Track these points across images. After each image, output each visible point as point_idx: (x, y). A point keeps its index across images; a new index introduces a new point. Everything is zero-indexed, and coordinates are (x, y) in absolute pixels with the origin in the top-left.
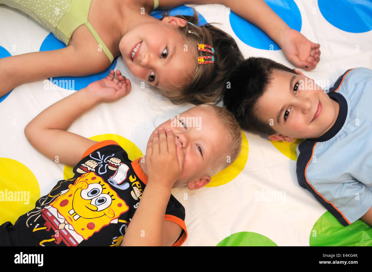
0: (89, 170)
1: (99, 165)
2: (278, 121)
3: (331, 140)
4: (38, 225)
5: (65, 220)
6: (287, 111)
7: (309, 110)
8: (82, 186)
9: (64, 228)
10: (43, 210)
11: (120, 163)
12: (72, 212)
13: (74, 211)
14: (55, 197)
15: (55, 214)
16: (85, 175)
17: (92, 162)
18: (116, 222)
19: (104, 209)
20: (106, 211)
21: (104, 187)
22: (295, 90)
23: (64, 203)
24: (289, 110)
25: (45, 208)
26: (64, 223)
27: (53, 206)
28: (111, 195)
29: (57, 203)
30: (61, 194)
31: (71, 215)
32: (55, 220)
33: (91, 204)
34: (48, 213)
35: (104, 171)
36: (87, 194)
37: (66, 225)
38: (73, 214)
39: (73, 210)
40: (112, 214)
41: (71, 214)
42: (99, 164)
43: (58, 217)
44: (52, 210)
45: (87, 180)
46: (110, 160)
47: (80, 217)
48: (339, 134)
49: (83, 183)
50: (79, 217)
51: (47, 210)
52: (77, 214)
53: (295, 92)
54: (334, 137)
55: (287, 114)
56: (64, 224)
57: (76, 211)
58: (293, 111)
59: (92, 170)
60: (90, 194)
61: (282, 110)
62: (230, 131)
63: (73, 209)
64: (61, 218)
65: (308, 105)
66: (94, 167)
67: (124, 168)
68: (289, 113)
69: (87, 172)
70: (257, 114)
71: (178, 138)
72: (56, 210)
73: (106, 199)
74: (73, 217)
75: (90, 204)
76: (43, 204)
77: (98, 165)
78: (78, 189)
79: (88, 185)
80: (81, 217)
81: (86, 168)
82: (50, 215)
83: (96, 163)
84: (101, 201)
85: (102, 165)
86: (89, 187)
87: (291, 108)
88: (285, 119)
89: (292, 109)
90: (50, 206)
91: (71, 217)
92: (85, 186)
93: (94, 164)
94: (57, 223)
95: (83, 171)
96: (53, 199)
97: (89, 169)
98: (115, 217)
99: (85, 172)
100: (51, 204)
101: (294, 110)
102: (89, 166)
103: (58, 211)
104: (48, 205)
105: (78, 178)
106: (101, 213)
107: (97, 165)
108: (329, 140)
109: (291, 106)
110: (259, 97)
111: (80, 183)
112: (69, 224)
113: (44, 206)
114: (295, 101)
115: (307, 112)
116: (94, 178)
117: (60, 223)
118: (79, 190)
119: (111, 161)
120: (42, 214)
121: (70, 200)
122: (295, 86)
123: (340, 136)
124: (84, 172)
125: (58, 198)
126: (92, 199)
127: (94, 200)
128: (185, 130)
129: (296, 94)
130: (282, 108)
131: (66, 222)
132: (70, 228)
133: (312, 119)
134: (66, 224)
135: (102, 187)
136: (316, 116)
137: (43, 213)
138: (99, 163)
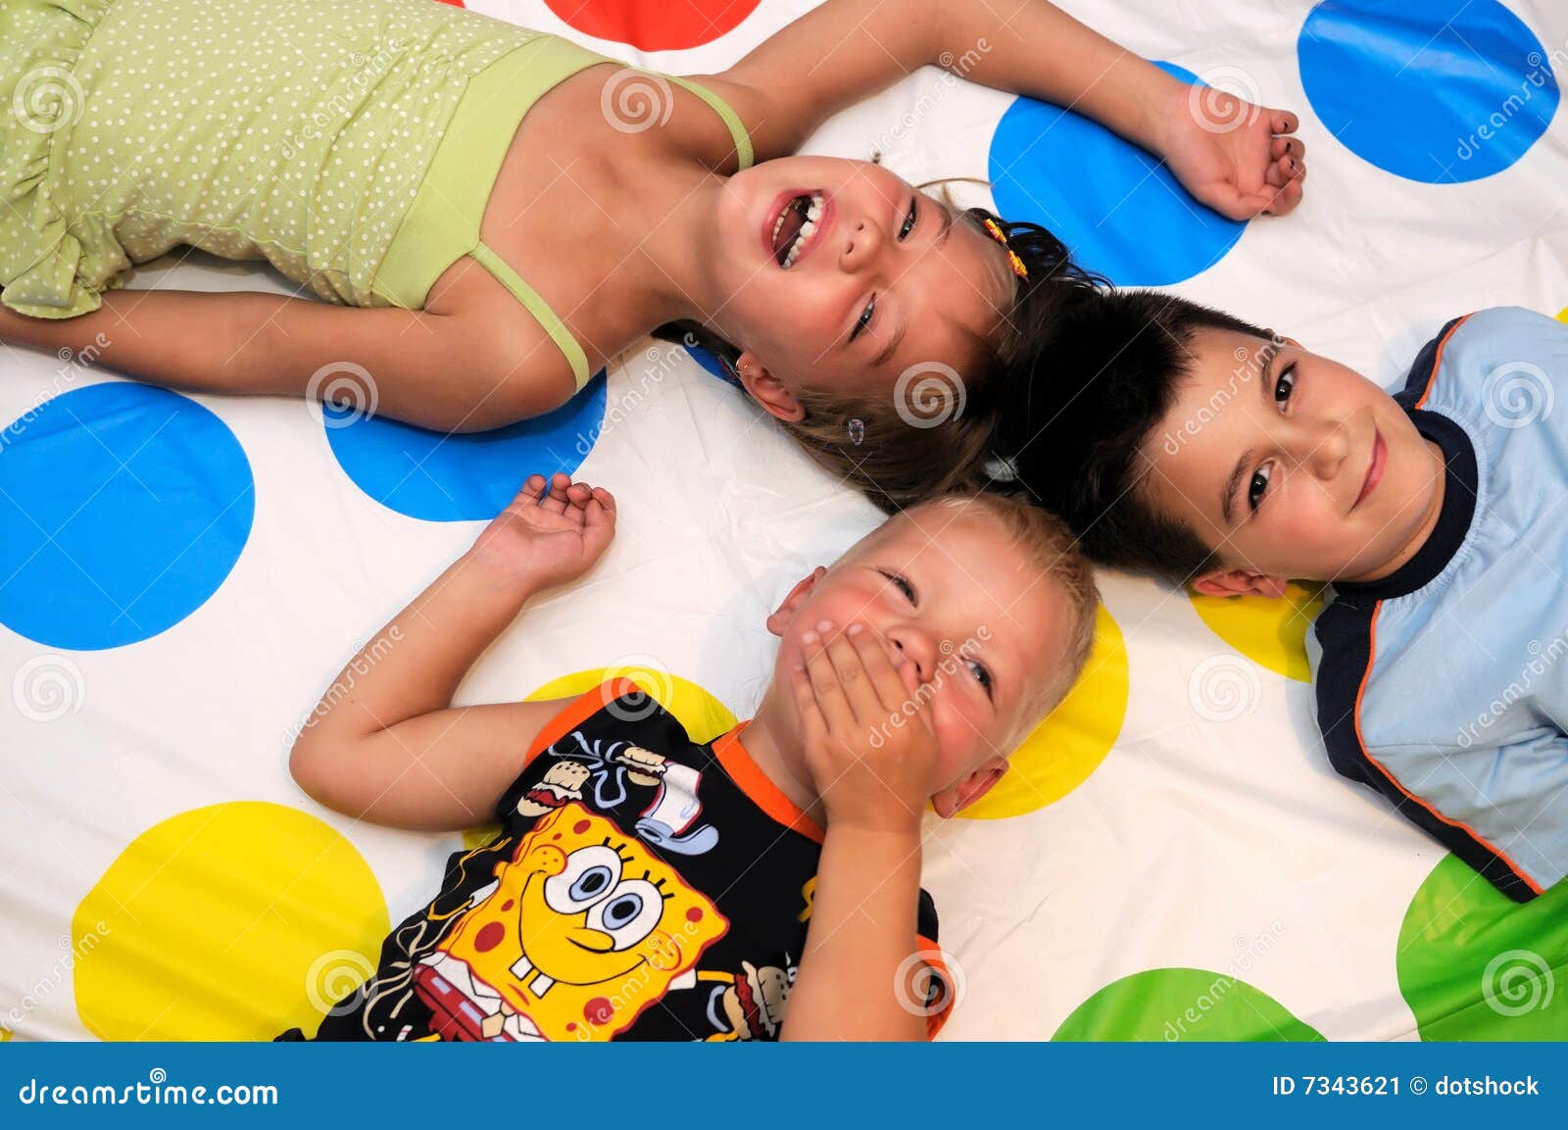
0: (559, 797)
1: (595, 775)
2: (1228, 513)
3: (1433, 584)
4: (408, 1028)
5: (503, 999)
6: (1256, 476)
7: (1341, 462)
8: (545, 864)
9: (503, 1032)
10: (418, 971)
11: (663, 764)
12: (522, 968)
13: (531, 963)
14: (452, 915)
15: (463, 984)
16: (549, 820)
17: (567, 769)
18: (687, 981)
19: (638, 939)
20: (646, 948)
21: (624, 854)
22: (1280, 396)
23: (489, 938)
24: (1265, 473)
25: (423, 965)
26: (500, 1011)
27: (453, 952)
28: (655, 883)
29: (463, 941)
30: (475, 904)
31: (522, 980)
32: (465, 1007)
33: (589, 925)
34: (436, 981)
35: (618, 796)
36: (567, 894)
37: (508, 1019)
38: (529, 972)
39: (524, 960)
40: (671, 955)
41: (521, 976)
42: (592, 771)
43: (476, 994)
44: (449, 969)
45: (557, 837)
46: (623, 755)
47: (555, 981)
48: (1461, 560)
49: (545, 853)
50: (550, 982)
51: (431, 971)
52: (541, 973)
53: (1282, 403)
54: (1442, 574)
55: (1258, 488)
56: (500, 1018)
57: (536, 964)
58: (1280, 474)
59: (571, 795)
60: (578, 893)
61: (1239, 470)
62: (1068, 586)
63: (525, 955)
64: (487, 997)
65: (1334, 444)
66: (577, 785)
67: (683, 777)
68: (1264, 482)
69: (555, 808)
70: (1148, 492)
71: (899, 645)
72: (463, 967)
73: (641, 899)
74: (529, 986)
75: (585, 928)
76: (413, 950)
77: (591, 775)
78: (531, 875)
79: (566, 857)
80: (556, 984)
81: (549, 794)
82: (445, 989)
83: (583, 768)
84: (624, 910)
85: (605, 774)
86: (569, 866)
87: (1272, 463)
88: (1254, 505)
89: (1276, 468)
90: (439, 956)
91: (523, 986)
92: (556, 860)
93: (574, 772)
94: (476, 1017)
95: (541, 805)
96: (447, 925)
97: (560, 793)
98: (684, 965)
99: (548, 806)
100: (444, 946)
101: (1284, 469)
102: (559, 785)
103: (471, 971)
104: (433, 950)
105: (527, 837)
106: (631, 959)
107: (588, 774)
108: (1424, 588)
109: (1272, 453)
110: (1152, 426)
111: (534, 851)
112: (518, 1013)
113: (417, 957)
114: (1283, 433)
115: (1332, 469)
116: (581, 827)
117: (485, 1016)
118: (538, 880)
119: (631, 759)
120: (417, 987)
121: (509, 920)
122: (1281, 382)
123: (1463, 566)
124: (545, 807)
125: (465, 919)
126: (590, 908)
127: (597, 912)
128: (914, 609)
129: (1285, 410)
130: (1240, 462)
131: (507, 1010)
132: (522, 1030)
133: (1356, 498)
134: (506, 1017)
135: (619, 856)
136: (1370, 483)
137: (417, 983)
138: (591, 767)
